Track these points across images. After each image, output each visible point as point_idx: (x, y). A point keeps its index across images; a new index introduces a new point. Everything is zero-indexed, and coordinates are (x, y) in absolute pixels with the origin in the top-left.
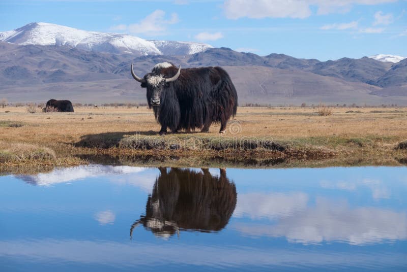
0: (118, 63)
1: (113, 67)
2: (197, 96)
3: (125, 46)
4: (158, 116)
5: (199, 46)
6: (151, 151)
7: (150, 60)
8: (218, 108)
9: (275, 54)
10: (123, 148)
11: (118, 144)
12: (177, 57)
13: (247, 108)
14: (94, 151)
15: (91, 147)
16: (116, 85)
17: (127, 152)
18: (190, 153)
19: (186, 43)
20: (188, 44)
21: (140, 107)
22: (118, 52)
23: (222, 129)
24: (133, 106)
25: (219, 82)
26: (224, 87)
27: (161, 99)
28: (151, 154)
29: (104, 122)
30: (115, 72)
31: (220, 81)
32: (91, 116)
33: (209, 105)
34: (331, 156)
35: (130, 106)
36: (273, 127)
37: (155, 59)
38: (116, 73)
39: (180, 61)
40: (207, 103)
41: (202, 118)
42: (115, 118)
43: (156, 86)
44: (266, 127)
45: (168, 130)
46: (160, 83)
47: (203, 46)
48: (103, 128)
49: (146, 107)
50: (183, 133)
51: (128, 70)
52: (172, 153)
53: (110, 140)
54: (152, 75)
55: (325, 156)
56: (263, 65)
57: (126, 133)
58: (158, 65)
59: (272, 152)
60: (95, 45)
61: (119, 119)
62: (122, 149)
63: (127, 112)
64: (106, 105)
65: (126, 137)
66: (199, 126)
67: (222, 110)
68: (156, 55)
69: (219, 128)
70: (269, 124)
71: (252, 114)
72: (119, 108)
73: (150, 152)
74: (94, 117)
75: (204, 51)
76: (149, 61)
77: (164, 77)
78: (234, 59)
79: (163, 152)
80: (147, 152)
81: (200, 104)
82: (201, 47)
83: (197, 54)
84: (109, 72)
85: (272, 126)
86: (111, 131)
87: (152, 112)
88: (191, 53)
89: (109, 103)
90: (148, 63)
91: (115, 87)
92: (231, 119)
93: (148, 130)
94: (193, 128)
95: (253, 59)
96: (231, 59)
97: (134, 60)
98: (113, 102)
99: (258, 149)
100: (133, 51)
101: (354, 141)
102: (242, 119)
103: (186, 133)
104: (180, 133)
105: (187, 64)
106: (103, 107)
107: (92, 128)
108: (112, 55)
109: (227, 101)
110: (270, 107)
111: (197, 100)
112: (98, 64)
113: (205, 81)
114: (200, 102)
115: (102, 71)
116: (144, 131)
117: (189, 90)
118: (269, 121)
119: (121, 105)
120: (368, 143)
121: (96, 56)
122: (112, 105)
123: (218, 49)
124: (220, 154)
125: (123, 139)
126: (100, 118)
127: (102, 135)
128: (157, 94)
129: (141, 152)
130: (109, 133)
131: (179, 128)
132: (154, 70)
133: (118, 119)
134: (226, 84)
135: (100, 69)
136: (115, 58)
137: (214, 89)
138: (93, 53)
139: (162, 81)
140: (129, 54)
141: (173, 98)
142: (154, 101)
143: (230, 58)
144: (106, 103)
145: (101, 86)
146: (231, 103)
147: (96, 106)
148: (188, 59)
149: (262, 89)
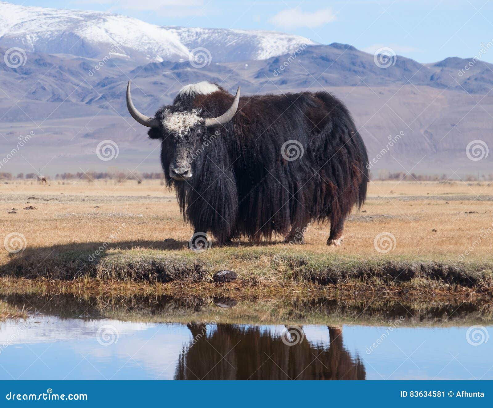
0: (96, 79)
1: (83, 88)
2: (276, 160)
3: (111, 40)
4: (186, 206)
5: (282, 39)
6: (169, 286)
7: (168, 72)
8: (324, 187)
9: (455, 59)
10: (106, 278)
11: (95, 271)
12: (230, 65)
13: (391, 182)
14: (41, 287)
15: (34, 277)
16: (90, 130)
17: (115, 289)
18: (261, 291)
19: (250, 33)
20: (255, 37)
21: (144, 182)
22: (95, 54)
23: (333, 235)
24: (130, 178)
25: (326, 128)
26: (338, 140)
27: (194, 165)
28: (169, 293)
29: (62, 219)
30: (87, 100)
31: (329, 126)
32: (32, 203)
33: (304, 181)
35: (121, 178)
36: (452, 230)
37: (180, 70)
38: (89, 102)
39: (237, 75)
40: (299, 177)
41: (288, 211)
42: (87, 208)
43: (181, 136)
44: (434, 230)
45: (210, 237)
46: (191, 129)
47: (290, 40)
48: (60, 233)
49: (158, 181)
50: (243, 244)
51: (118, 96)
52: (220, 290)
53: (77, 262)
54: (173, 109)
56: (428, 85)
57: (114, 245)
58: (187, 88)
59: (449, 289)
60: (41, 40)
61: (99, 210)
62: (105, 282)
63: (116, 194)
64: (66, 176)
65: (113, 254)
66: (280, 229)
67: (334, 192)
68: (181, 60)
69: (326, 232)
70: (441, 222)
71: (404, 199)
72: (97, 183)
73: (168, 288)
74: (39, 205)
75: (292, 52)
76: (164, 75)
77: (200, 115)
78: (361, 69)
79: (198, 289)
80: (162, 289)
81: (284, 179)
82: (285, 43)
83: (276, 61)
84: (74, 100)
85: (448, 227)
86: (78, 240)
87: (173, 194)
88: (263, 56)
89: (74, 172)
90: (164, 80)
91: (87, 136)
92: (354, 210)
93: (163, 236)
94: (267, 233)
95: (406, 70)
96: (354, 71)
97: (132, 72)
98: (84, 170)
99: (416, 281)
100: (130, 52)
102: (379, 210)
103: (250, 244)
104: (236, 245)
105: (253, 81)
106: (61, 181)
107: (34, 232)
108: (81, 62)
109: (345, 171)
110: (443, 180)
111: (277, 170)
112: (49, 83)
113: (295, 126)
114: (282, 174)
115: (56, 98)
116: (154, 239)
117: (257, 145)
118: (442, 215)
119: (100, 176)
121: (45, 64)
122: (80, 176)
123: (326, 46)
124: (328, 292)
125: (107, 259)
126: (53, 208)
127: (58, 248)
128: (185, 154)
129: (148, 289)
130: (73, 245)
131: (235, 234)
132: (178, 99)
133: (94, 210)
134: (343, 132)
135: (54, 94)
136: (86, 67)
137: (314, 143)
138: (37, 57)
139: (196, 125)
140: (118, 59)
141: (222, 163)
142: (177, 172)
143: (353, 68)
144: (67, 172)
145: (57, 133)
146: (353, 174)
147: (44, 180)
148: (256, 69)
149: (427, 138)
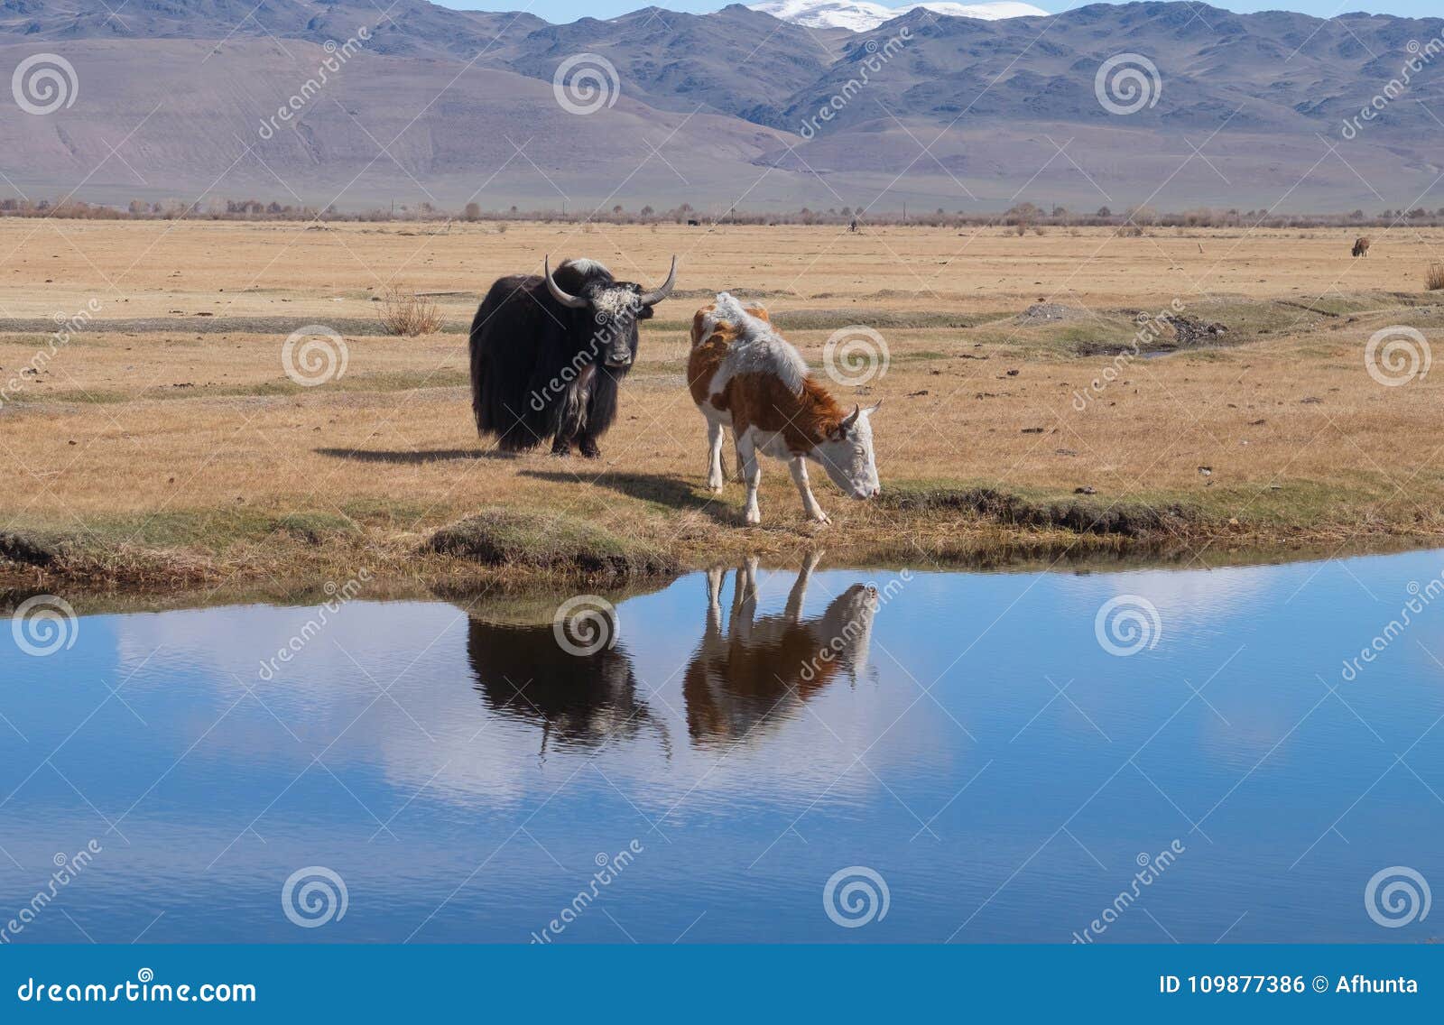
34: (196, 580)
54: (605, 286)
55: (176, 582)
56: (302, 38)
77: (636, 291)
101: (291, 526)
120: (339, 531)
128: (623, 336)
142: (615, 358)
149: (301, 137)
